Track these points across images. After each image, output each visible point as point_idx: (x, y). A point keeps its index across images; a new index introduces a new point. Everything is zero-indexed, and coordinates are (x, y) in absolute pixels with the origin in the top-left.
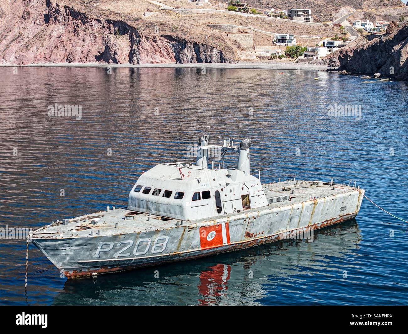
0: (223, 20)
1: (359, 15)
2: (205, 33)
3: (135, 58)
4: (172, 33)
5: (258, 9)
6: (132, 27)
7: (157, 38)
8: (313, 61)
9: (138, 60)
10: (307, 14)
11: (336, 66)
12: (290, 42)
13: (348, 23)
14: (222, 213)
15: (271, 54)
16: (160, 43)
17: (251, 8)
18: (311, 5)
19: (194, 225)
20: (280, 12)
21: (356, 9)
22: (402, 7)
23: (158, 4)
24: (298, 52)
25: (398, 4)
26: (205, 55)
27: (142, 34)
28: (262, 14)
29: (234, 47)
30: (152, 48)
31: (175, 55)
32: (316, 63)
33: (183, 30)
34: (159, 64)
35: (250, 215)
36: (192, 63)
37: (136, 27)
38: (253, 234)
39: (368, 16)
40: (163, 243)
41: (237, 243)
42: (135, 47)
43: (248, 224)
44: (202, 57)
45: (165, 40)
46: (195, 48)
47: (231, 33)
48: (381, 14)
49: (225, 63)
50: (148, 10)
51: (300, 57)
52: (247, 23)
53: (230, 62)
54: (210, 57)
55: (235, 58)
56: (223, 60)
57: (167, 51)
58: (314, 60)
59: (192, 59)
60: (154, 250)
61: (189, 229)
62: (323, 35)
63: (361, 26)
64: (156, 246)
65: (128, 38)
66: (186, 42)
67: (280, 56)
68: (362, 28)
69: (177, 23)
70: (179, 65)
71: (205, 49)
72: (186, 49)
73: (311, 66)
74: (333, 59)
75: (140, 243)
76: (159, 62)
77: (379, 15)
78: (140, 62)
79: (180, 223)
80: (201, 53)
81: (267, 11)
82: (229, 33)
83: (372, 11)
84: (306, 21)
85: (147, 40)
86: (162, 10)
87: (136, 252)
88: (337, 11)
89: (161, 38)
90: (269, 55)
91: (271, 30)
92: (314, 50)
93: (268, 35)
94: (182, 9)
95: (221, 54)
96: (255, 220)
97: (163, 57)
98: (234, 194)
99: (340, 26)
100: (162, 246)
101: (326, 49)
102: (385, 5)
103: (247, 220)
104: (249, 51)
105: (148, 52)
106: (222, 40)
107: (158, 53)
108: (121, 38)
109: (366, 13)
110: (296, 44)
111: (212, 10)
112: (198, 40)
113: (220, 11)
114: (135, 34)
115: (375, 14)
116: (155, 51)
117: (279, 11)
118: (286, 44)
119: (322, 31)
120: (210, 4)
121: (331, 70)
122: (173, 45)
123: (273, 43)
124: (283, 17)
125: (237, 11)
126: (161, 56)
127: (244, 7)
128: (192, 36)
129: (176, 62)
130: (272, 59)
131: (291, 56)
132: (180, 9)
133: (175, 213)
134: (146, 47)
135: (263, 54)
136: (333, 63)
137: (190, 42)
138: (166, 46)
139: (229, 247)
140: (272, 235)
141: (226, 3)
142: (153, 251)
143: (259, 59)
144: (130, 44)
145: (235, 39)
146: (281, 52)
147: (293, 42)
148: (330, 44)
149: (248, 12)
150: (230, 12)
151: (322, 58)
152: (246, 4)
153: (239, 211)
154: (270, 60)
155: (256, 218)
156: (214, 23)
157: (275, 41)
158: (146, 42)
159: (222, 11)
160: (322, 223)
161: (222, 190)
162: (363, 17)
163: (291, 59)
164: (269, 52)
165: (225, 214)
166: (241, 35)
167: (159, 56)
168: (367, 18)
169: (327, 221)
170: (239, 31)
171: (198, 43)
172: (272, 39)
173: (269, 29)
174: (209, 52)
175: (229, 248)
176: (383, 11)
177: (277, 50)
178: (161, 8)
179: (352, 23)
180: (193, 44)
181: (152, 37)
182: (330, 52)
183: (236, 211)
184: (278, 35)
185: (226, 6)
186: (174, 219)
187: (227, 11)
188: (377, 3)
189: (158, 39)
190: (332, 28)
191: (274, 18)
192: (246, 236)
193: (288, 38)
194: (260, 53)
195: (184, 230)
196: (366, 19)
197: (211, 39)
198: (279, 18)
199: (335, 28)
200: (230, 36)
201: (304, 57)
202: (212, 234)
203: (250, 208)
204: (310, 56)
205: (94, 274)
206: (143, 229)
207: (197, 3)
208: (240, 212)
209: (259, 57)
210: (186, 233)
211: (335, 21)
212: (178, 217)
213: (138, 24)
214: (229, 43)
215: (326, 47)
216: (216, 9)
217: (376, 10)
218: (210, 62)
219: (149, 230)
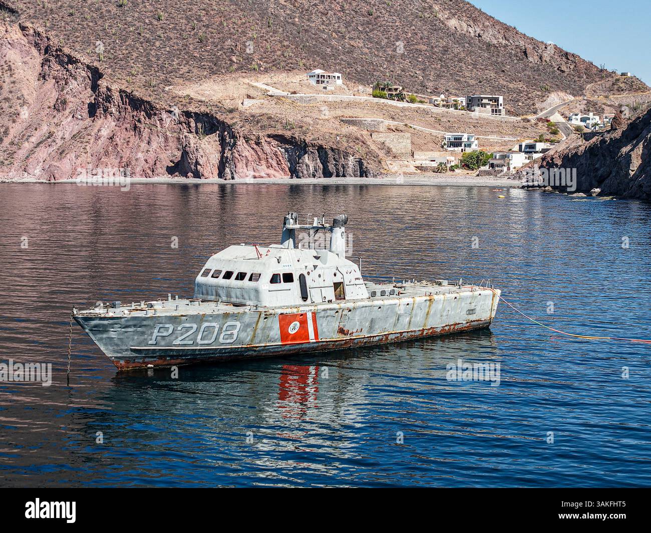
0: (365, 112)
1: (578, 105)
2: (335, 132)
3: (227, 170)
4: (284, 132)
5: (419, 95)
6: (223, 123)
7: (262, 139)
8: (502, 174)
9: (232, 173)
10: (496, 103)
12: (469, 146)
13: (561, 117)
15: (438, 164)
16: (266, 148)
17: (409, 93)
18: (503, 90)
19: (271, 312)
20: (454, 100)
21: (574, 95)
22: (647, 93)
23: (265, 87)
24: (480, 160)
25: (640, 89)
26: (336, 164)
27: (238, 133)
28: (426, 103)
29: (381, 154)
30: (255, 154)
31: (289, 165)
32: (507, 177)
33: (301, 127)
34: (265, 179)
36: (316, 177)
37: (230, 122)
39: (592, 106)
40: (233, 330)
42: (228, 154)
44: (331, 167)
45: (274, 142)
46: (321, 155)
47: (376, 131)
48: (613, 103)
49: (367, 177)
50: (249, 97)
51: (483, 168)
52: (401, 116)
53: (375, 176)
54: (344, 168)
55: (382, 171)
56: (363, 173)
57: (278, 159)
58: (505, 172)
59: (316, 171)
61: (265, 315)
62: (521, 135)
63: (581, 121)
64: (225, 335)
65: (218, 140)
66: (306, 145)
67: (452, 167)
68: (583, 124)
69: (292, 116)
70: (295, 181)
71: (336, 156)
72: (306, 156)
73: (499, 181)
75: (205, 328)
76: (265, 175)
77: (609, 106)
78: (235, 176)
79: (255, 308)
80: (329, 162)
81: (434, 98)
82: (373, 132)
83: (599, 99)
84: (494, 113)
85: (247, 142)
86: (270, 96)
87: (201, 340)
88: (545, 98)
89: (268, 140)
90: (434, 164)
91: (439, 127)
92: (504, 157)
93: (435, 134)
94: (302, 95)
95: (360, 163)
97: (270, 168)
99: (548, 121)
100: (232, 334)
101: (523, 155)
102: (620, 90)
104: (404, 159)
105: (248, 160)
106: (363, 142)
107: (263, 162)
108: (206, 139)
109: (589, 102)
110: (479, 149)
111: (347, 97)
112: (325, 142)
113: (360, 97)
114: (228, 133)
115: (604, 104)
116: (260, 159)
117: (453, 98)
118: (462, 149)
119: (519, 129)
120: (345, 87)
121: (528, 186)
122: (286, 150)
123: (442, 147)
124: (459, 108)
125: (387, 99)
126: (268, 167)
127: (398, 91)
128: (316, 136)
129: (292, 176)
130: (439, 171)
131: (469, 168)
132: (298, 95)
134: (246, 153)
135: (425, 164)
137: (312, 144)
138: (276, 152)
139: (317, 345)
141: (371, 86)
143: (419, 171)
144: (221, 149)
145: (382, 140)
146: (454, 161)
147: (474, 147)
148: (530, 148)
149: (405, 100)
150: (376, 100)
151: (516, 169)
152: (401, 88)
154: (437, 172)
156: (350, 117)
157: (445, 144)
158: (245, 145)
159: (364, 98)
162: (584, 108)
163: (470, 172)
164: (434, 161)
166: (392, 135)
167: (264, 167)
168: (591, 109)
170: (389, 129)
171: (324, 147)
172: (441, 141)
173: (437, 125)
174: (342, 161)
176: (617, 99)
177: (448, 158)
178: (269, 93)
179: (567, 117)
180: (317, 148)
181: (253, 137)
182: (529, 161)
184: (449, 135)
185: (370, 90)
187: (371, 98)
188: (607, 86)
189: (263, 141)
190: (536, 124)
191: (444, 109)
193: (466, 140)
194: (421, 162)
196: (589, 111)
197: (345, 141)
198: (452, 109)
199: (540, 124)
200: (375, 137)
201: (489, 168)
202: (296, 325)
204: (498, 167)
206: (208, 312)
207: (325, 86)
209: (420, 168)
210: (262, 320)
211: (540, 114)
213: (233, 118)
214: (373, 147)
215: (524, 152)
216: (354, 95)
217: (606, 97)
218: (344, 176)
219: (217, 313)
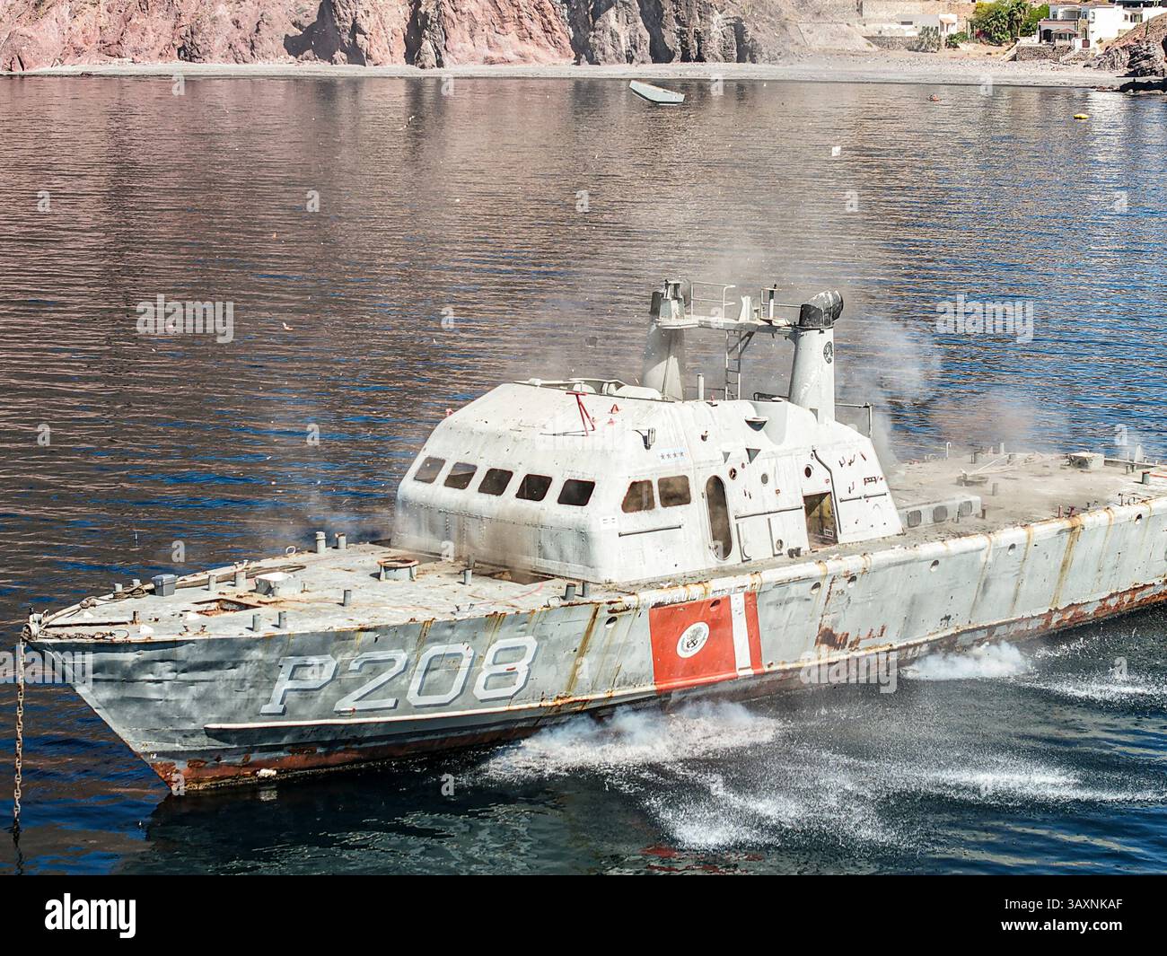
3: (427, 45)
8: (1071, 55)
9: (438, 53)
11: (1156, 73)
14: (734, 558)
15: (920, 30)
19: (627, 600)
24: (1017, 21)
26: (682, 32)
29: (788, 8)
30: (490, 8)
31: (571, 33)
32: (1083, 63)
34: (515, 67)
35: (833, 566)
36: (635, 62)
38: (846, 637)
40: (515, 661)
41: (788, 667)
42: (427, 6)
43: (828, 598)
44: (671, 39)
46: (647, 9)
49: (754, 62)
51: (1024, 42)
53: (772, 60)
54: (699, 40)
55: (789, 47)
56: (744, 50)
57: (545, 20)
58: (1077, 51)
59: (635, 47)
60: (485, 688)
61: (610, 612)
64: (492, 675)
67: (952, 37)
70: (586, 71)
71: (683, 13)
72: (612, 12)
73: (1062, 73)
74: (1145, 47)
75: (431, 660)
76: (514, 57)
78: (446, 59)
79: (579, 590)
80: (665, 27)
87: (419, 694)
90: (911, 32)
92: (1074, 16)
95: (739, 30)
96: (851, 585)
97: (528, 40)
98: (778, 492)
100: (512, 672)
101: (1119, 11)
103: (825, 584)
104: (841, 21)
105: (476, 22)
107: (511, 27)
116: (503, 19)
121: (1136, 86)
126: (522, 39)
129: (578, 58)
130: (923, 47)
131: (991, 39)
133: (562, 557)
135: (890, 29)
136: (1144, 64)
139: (758, 681)
140: (916, 642)
142: (480, 692)
143: (875, 48)
146: (956, 23)
151: (1104, 45)
153: (795, 553)
154: (917, 51)
155: (859, 577)
160: (1101, 600)
161: (733, 474)
163: (993, 49)
164: (911, 23)
165: (743, 561)
167: (513, 37)
169: (1117, 594)
174: (696, 24)
175: (759, 687)
177: (942, 17)
182: (1134, 24)
183: (785, 551)
186: (559, 577)
192: (822, 642)
194: (878, 26)
195: (594, 617)
201: (1040, 42)
202: (697, 632)
203: (837, 542)
204: (1061, 38)
206: (442, 610)
208: (798, 555)
209: (878, 40)
210: (601, 627)
212: (572, 569)
218: (700, 59)
219: (465, 614)
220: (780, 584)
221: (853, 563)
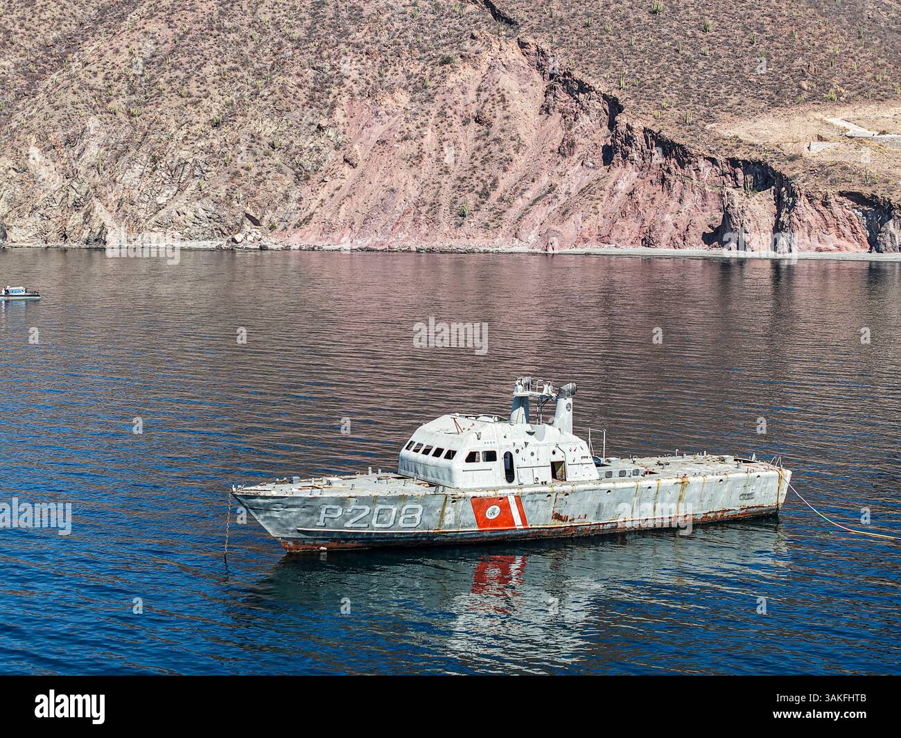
14: (515, 483)
35: (557, 488)
41: (540, 527)
98: (538, 459)
103: (553, 495)
153: (544, 483)
161: (517, 451)
165: (519, 484)
183: (539, 482)
202: (494, 509)
205: (322, 548)
220: (531, 494)
221: (567, 488)
